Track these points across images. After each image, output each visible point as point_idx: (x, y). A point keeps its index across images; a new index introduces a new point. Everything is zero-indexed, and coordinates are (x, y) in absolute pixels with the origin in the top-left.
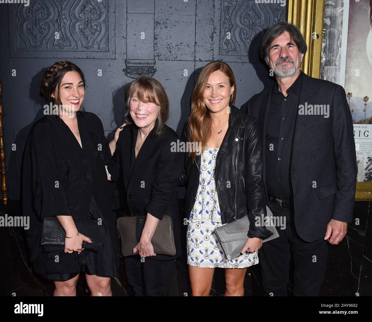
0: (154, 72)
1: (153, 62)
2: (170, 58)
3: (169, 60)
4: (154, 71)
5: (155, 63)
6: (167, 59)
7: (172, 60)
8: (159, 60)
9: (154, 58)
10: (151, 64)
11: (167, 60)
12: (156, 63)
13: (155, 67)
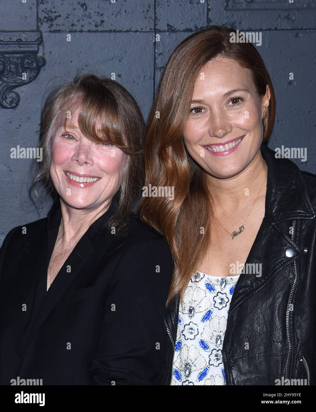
0: (38, 69)
1: (34, 37)
2: (82, 26)
3: (81, 31)
4: (38, 66)
5: (40, 41)
6: (74, 28)
7: (89, 31)
8: (50, 32)
9: (38, 27)
10: (28, 43)
11: (75, 31)
12: (44, 39)
13: (40, 54)
